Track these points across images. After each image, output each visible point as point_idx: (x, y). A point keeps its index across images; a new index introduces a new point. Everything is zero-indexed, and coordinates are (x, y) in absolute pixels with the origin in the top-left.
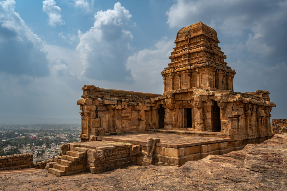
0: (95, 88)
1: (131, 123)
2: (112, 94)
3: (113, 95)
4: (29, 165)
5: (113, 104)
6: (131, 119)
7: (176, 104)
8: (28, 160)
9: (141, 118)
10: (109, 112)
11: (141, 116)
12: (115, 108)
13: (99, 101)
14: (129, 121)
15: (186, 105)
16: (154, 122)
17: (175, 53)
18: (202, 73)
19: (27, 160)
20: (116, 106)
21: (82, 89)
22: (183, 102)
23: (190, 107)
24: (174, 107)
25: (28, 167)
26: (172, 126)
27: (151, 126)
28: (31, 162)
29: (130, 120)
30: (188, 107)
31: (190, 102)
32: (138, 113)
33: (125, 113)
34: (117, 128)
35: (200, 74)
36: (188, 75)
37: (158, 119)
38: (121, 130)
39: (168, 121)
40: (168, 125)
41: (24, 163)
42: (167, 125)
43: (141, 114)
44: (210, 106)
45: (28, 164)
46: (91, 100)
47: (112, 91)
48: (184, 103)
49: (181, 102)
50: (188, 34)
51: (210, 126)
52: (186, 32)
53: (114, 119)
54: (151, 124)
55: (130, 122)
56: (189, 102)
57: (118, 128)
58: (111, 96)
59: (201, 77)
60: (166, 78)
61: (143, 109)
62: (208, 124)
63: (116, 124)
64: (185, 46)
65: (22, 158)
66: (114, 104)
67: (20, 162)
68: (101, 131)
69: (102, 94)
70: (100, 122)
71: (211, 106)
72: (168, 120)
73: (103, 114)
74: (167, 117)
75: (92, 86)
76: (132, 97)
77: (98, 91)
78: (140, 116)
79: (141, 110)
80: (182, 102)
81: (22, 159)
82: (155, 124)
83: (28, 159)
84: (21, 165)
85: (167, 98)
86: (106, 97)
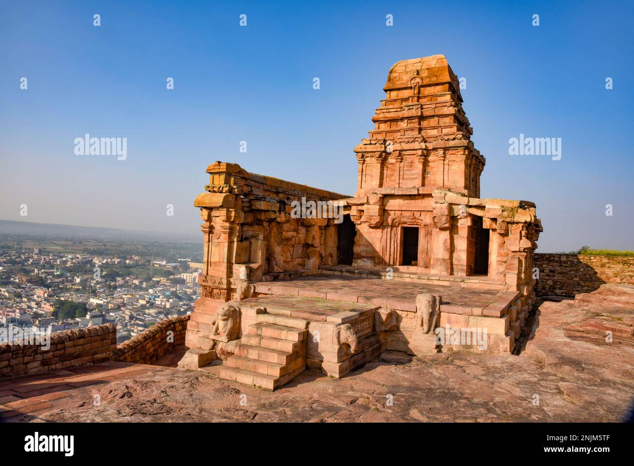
0: (240, 170)
1: (295, 252)
2: (266, 187)
3: (269, 189)
4: (109, 354)
5: (272, 211)
6: (295, 244)
7: (385, 218)
8: (107, 341)
9: (314, 242)
10: (261, 227)
11: (314, 238)
12: (276, 218)
13: (243, 202)
14: (292, 249)
15: (409, 220)
16: (331, 252)
17: (385, 111)
18: (451, 159)
19: (104, 341)
20: (278, 214)
21: (208, 170)
22: (403, 213)
23: (417, 224)
24: (382, 224)
25: (107, 358)
26: (375, 261)
27: (324, 259)
28: (112, 346)
29: (293, 246)
30: (411, 224)
31: (420, 215)
32: (307, 231)
33: (287, 231)
34: (276, 265)
35: (446, 162)
36: (420, 160)
37: (336, 245)
38: (283, 268)
39: (363, 251)
40: (365, 259)
41: (99, 349)
42: (360, 258)
43: (314, 233)
44: (466, 226)
45: (106, 352)
46: (233, 198)
47: (265, 178)
48: (404, 217)
49: (397, 212)
50: (415, 76)
51: (462, 265)
52: (410, 72)
53: (269, 244)
54: (324, 256)
55: (293, 251)
56: (417, 215)
57: (278, 264)
58: (264, 190)
59: (446, 167)
60: (364, 161)
61: (318, 224)
62: (459, 261)
63: (276, 254)
64: (411, 99)
65: (96, 338)
66: (274, 209)
67: (91, 349)
68: (257, 271)
69: (250, 186)
70: (248, 249)
71: (468, 226)
72: (365, 248)
73: (251, 230)
74: (361, 243)
75: (236, 164)
76: (299, 196)
77: (245, 179)
78: (311, 239)
79: (314, 225)
80: (400, 212)
81: (95, 341)
82: (331, 256)
83: (106, 339)
84: (94, 354)
85: (368, 203)
86: (257, 194)
